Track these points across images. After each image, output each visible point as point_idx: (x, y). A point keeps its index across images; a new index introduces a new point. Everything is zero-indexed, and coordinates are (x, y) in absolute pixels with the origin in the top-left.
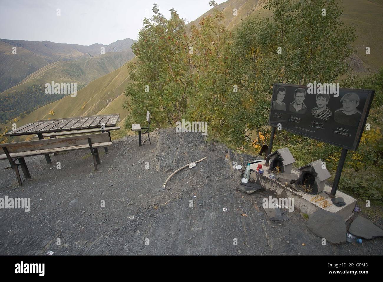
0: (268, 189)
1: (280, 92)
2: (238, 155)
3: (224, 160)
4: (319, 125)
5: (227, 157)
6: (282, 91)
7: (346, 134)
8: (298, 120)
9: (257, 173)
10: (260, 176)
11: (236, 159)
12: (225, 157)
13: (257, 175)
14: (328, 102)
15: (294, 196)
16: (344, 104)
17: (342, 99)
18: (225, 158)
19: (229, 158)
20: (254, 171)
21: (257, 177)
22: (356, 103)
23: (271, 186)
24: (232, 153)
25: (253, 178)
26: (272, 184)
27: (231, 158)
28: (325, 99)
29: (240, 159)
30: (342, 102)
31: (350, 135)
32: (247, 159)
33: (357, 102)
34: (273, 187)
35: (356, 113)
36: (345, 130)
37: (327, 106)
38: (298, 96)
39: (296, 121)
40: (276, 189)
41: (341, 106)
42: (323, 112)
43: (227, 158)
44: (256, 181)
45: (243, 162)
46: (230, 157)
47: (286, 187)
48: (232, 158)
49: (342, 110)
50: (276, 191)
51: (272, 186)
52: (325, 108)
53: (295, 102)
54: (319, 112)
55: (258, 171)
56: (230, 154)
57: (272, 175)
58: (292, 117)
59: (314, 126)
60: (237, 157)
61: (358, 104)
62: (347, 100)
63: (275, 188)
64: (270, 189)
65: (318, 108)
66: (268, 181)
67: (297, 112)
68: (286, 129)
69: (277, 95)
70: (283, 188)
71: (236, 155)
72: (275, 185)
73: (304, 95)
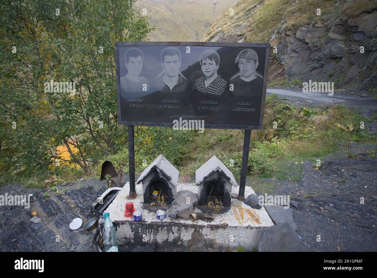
0: (163, 242)
1: (132, 59)
2: (60, 197)
3: (32, 226)
4: (212, 105)
5: (34, 213)
6: (136, 56)
7: (248, 110)
8: (175, 104)
9: (130, 223)
10: (139, 227)
11: (59, 209)
12: (32, 216)
13: (131, 227)
14: (218, 66)
15: (215, 231)
16: (241, 67)
17: (236, 59)
18: (32, 220)
19: (44, 214)
20: (123, 223)
21: (132, 232)
22: (255, 64)
23: (168, 233)
24: (44, 201)
25: (123, 236)
26: (169, 230)
27: (48, 213)
28: (214, 62)
29: (67, 204)
30: (238, 63)
31: (254, 110)
32: (82, 197)
33: (255, 61)
34: (173, 233)
35: (256, 77)
36: (247, 104)
37: (219, 72)
38: (169, 62)
39: (173, 107)
40: (180, 235)
41: (237, 70)
42: (214, 82)
43: (37, 215)
44: (134, 239)
45: (78, 207)
46: (44, 209)
47: (195, 223)
48: (50, 209)
49: (240, 76)
50: (180, 238)
51: (171, 234)
52: (216, 76)
53: (164, 74)
54: (207, 83)
55: (129, 219)
56: (42, 205)
57: (161, 213)
58: (164, 101)
59: (204, 108)
60: (60, 203)
61: (257, 64)
62: (244, 60)
63: (176, 235)
64: (167, 239)
65: (205, 78)
66: (160, 229)
67: (171, 89)
68: (157, 124)
69: (126, 64)
70: (193, 226)
71: (55, 200)
72: (175, 229)
73: (178, 59)
